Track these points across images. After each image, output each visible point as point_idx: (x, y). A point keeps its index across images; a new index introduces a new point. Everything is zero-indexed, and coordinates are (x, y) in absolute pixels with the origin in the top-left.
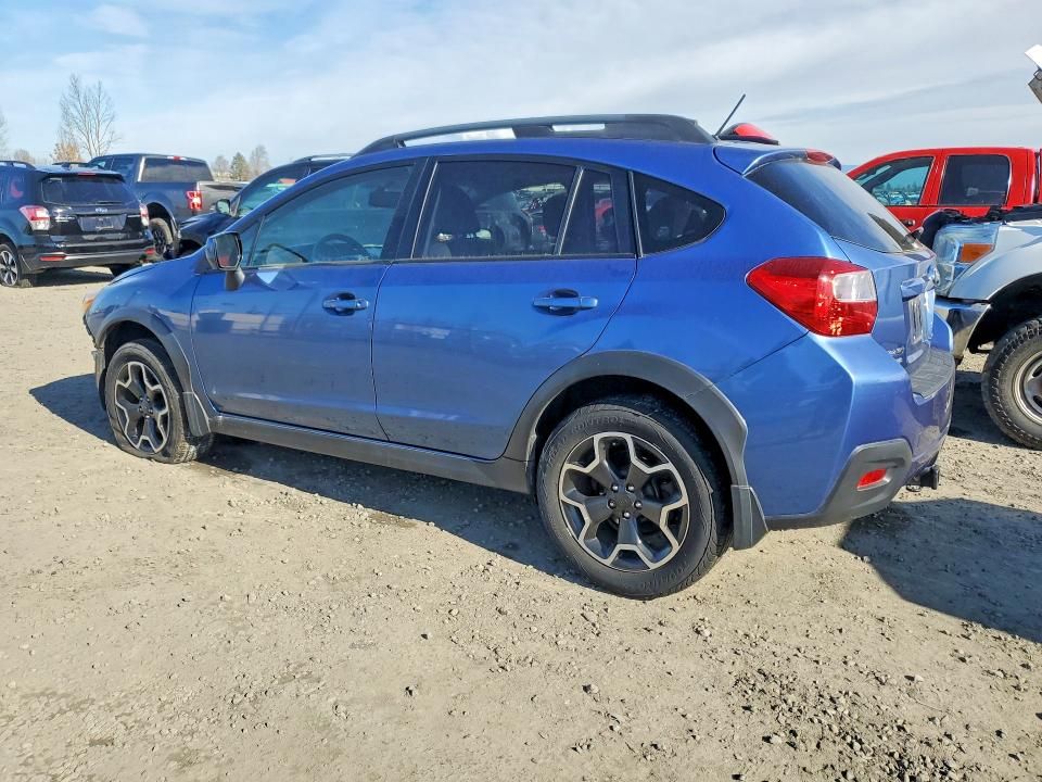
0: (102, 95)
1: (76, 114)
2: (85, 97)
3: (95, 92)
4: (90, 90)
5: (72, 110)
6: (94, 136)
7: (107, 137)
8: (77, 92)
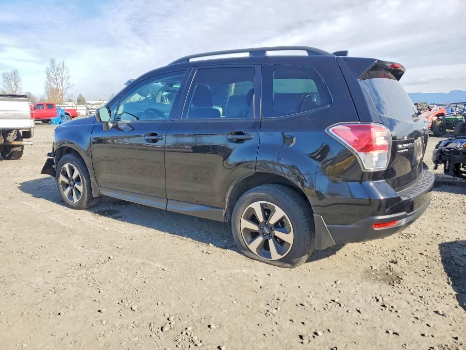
0: (64, 67)
1: (53, 76)
2: (57, 68)
3: (61, 66)
4: (59, 66)
5: (51, 74)
6: (60, 86)
7: (66, 86)
8: (54, 66)
